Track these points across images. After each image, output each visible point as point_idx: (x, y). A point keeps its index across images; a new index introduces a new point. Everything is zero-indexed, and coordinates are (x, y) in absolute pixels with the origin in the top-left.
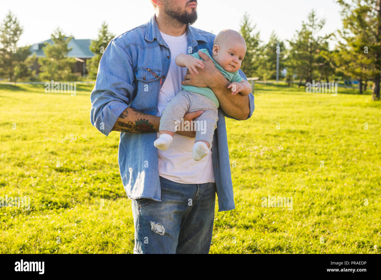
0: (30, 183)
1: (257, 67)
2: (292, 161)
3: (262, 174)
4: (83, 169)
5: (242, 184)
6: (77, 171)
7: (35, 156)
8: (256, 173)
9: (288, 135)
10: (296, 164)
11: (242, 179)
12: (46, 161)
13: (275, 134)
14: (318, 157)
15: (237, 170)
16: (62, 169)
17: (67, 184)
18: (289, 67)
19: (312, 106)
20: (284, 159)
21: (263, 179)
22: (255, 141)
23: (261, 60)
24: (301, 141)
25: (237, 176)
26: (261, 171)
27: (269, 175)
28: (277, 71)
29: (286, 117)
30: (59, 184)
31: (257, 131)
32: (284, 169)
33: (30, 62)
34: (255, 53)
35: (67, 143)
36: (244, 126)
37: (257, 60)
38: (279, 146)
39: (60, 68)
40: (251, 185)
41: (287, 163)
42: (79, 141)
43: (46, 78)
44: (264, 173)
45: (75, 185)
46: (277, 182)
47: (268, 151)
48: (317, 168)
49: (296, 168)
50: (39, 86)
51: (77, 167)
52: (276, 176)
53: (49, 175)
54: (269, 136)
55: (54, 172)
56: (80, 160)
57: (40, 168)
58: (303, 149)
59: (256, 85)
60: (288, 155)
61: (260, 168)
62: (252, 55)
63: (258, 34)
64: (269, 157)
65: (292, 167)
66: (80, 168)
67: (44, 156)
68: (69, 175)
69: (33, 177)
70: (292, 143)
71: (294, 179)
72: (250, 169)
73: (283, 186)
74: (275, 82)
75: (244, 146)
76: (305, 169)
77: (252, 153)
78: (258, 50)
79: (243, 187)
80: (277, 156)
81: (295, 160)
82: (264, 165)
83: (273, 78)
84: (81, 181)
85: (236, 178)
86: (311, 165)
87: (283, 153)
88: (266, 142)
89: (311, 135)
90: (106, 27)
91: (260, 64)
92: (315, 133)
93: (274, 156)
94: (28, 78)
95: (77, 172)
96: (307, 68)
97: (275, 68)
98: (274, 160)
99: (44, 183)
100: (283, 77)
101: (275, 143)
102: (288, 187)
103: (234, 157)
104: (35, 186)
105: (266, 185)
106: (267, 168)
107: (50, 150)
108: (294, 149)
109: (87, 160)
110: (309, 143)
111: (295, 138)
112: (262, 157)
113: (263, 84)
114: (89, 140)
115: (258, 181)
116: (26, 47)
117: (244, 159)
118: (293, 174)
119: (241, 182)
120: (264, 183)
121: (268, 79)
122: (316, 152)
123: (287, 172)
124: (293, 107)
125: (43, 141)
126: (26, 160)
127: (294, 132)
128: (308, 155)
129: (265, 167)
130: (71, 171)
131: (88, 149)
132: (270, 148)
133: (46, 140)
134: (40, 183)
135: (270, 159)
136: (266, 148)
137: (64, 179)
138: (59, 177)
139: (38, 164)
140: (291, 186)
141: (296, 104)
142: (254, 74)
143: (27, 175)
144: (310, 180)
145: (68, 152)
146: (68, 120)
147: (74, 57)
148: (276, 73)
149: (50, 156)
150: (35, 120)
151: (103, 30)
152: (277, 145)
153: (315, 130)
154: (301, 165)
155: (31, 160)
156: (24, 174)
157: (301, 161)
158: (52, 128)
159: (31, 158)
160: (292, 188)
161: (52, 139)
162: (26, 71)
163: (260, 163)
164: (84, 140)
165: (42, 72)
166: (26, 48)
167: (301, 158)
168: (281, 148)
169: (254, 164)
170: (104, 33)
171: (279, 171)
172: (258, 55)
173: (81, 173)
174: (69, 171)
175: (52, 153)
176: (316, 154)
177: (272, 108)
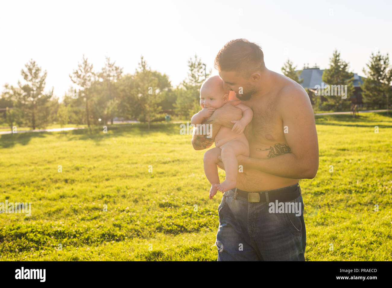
170: (336, 61)
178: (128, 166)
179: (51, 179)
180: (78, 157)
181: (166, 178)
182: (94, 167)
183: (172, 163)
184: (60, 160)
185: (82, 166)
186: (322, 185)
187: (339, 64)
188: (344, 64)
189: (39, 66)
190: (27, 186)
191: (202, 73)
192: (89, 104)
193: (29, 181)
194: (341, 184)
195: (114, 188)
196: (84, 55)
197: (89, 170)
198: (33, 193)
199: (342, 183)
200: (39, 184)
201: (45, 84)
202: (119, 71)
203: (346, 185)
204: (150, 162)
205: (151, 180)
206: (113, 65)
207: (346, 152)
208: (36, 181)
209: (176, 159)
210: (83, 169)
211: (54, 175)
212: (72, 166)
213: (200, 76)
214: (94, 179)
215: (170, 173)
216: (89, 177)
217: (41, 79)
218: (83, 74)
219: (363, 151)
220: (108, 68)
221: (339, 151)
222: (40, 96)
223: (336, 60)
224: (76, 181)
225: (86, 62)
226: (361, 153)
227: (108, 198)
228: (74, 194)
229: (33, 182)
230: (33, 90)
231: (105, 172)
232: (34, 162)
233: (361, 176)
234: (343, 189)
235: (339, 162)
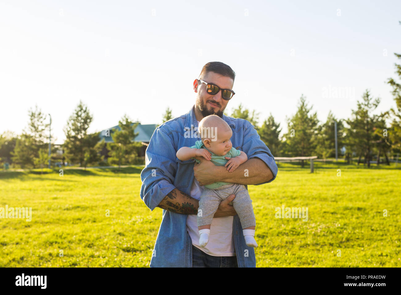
0: (100, 263)
1: (316, 146)
2: (349, 237)
3: (319, 250)
4: (148, 249)
5: (299, 260)
6: (143, 250)
7: (104, 237)
8: (313, 250)
9: (345, 212)
10: (352, 240)
11: (300, 255)
12: (114, 242)
13: (332, 211)
14: (374, 233)
15: (294, 248)
16: (129, 249)
17: (134, 263)
18: (347, 145)
19: (370, 183)
20: (341, 235)
21: (320, 256)
22: (312, 218)
23: (320, 139)
24: (357, 218)
25: (294, 253)
26: (318, 247)
27: (326, 251)
28: (336, 149)
29: (344, 195)
30: (127, 264)
31: (316, 209)
32: (341, 245)
33: (99, 148)
34: (314, 132)
35: (134, 224)
36: (302, 204)
37: (316, 139)
38: (336, 223)
39: (127, 152)
40: (307, 261)
41: (344, 240)
42: (144, 222)
43: (114, 162)
44: (321, 249)
45: (141, 264)
46: (333, 258)
47: (325, 228)
48: (373, 244)
49: (352, 244)
50: (107, 170)
51: (143, 247)
52: (332, 252)
53: (117, 255)
54: (326, 214)
55: (121, 252)
56: (146, 240)
57: (108, 248)
58: (359, 225)
59: (316, 163)
60: (345, 231)
61: (317, 244)
62: (310, 135)
63: (315, 115)
64: (326, 234)
65: (348, 243)
66: (146, 248)
67: (112, 237)
68: (135, 255)
69: (102, 257)
70: (349, 220)
71: (350, 255)
72: (307, 246)
73: (339, 262)
74: (335, 160)
75: (302, 224)
76: (361, 245)
77: (309, 230)
78: (316, 130)
79: (300, 263)
80: (334, 232)
81: (351, 237)
82: (321, 241)
83: (333, 156)
84: (146, 260)
85: (293, 254)
86: (367, 241)
87: (340, 229)
88: (323, 220)
89: (368, 212)
90: (170, 113)
91: (319, 143)
92: (372, 210)
93: (331, 233)
94: (98, 163)
95: (143, 252)
96: (365, 146)
97: (334, 147)
98: (331, 237)
99: (112, 262)
100: (343, 155)
101: (332, 220)
102: (343, 263)
103: (292, 234)
104: (104, 265)
105: (322, 261)
106: (324, 244)
107: (118, 232)
108: (350, 225)
109: (152, 240)
110: (366, 219)
111: (352, 215)
112: (319, 234)
113: (323, 162)
114: (155, 221)
115: (315, 257)
116: (95, 133)
117: (302, 236)
118: (348, 251)
119: (298, 258)
120: (321, 259)
121: (327, 158)
122: (373, 228)
123: (344, 248)
124: (351, 185)
125: (111, 223)
126: (96, 242)
127: (351, 209)
128: (365, 231)
129: (322, 244)
130: (138, 250)
131: (153, 230)
132: (328, 225)
133: (115, 222)
134: (108, 263)
135: (327, 236)
136: (323, 226)
137: (131, 259)
138: (126, 257)
139: (106, 244)
140: (346, 262)
141: (354, 181)
142: (313, 153)
143: (96, 255)
144: (365, 255)
145: (134, 233)
146: (135, 202)
147: (140, 141)
148: (335, 151)
149: (118, 237)
150: (104, 203)
151: (167, 116)
152: (334, 222)
153: (372, 206)
154: (357, 241)
155: (100, 241)
156: (94, 255)
157: (357, 237)
158: (119, 210)
159: (100, 240)
160: (347, 263)
161: (120, 221)
162: (95, 156)
163: (317, 239)
164: (150, 221)
165: (110, 157)
166: (96, 135)
167: (357, 234)
168: (338, 225)
169: (312, 241)
171: (336, 247)
172: (317, 134)
173: (147, 253)
174: (135, 251)
175: (120, 234)
176: (372, 230)
177: (331, 185)
191: (41, 122)
213: (39, 125)
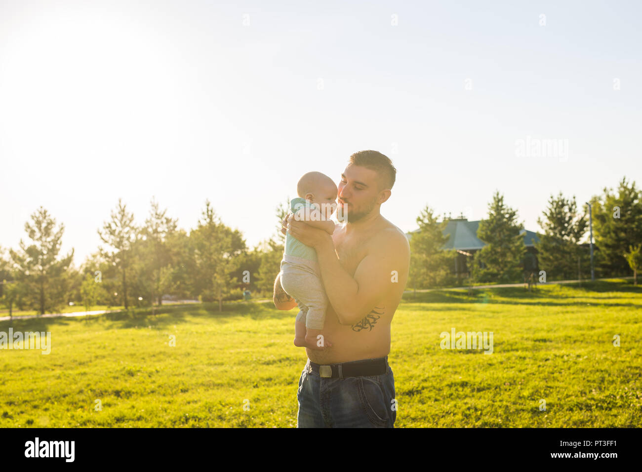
39: (433, 268)
151: (495, 206)
170: (498, 208)
178: (212, 369)
179: (91, 390)
180: (127, 355)
181: (278, 387)
182: (157, 371)
183: (279, 364)
184: (98, 361)
185: (138, 369)
186: (539, 397)
187: (502, 212)
188: (510, 211)
189: (52, 218)
190: (56, 403)
192: (127, 275)
193: (58, 394)
194: (568, 396)
195: (199, 404)
196: (120, 201)
197: (150, 376)
198: (69, 414)
199: (570, 393)
200: (76, 400)
201: (61, 243)
202: (172, 224)
203: (577, 396)
204: (243, 362)
205: (256, 391)
206: (162, 216)
207: (548, 343)
208: (70, 394)
209: (283, 357)
210: (139, 374)
211: (95, 385)
212: (121, 371)
214: (163, 392)
215: (282, 379)
216: (153, 386)
217: (55, 237)
218: (118, 230)
219: (575, 342)
220: (155, 221)
221: (537, 343)
222: (52, 263)
223: (498, 206)
224: (133, 393)
225: (123, 211)
226: (573, 345)
227: (197, 422)
228: (138, 415)
229: (64, 396)
230: (43, 254)
231: (177, 379)
232: (59, 363)
233: (594, 381)
234: (576, 403)
235: (547, 360)
